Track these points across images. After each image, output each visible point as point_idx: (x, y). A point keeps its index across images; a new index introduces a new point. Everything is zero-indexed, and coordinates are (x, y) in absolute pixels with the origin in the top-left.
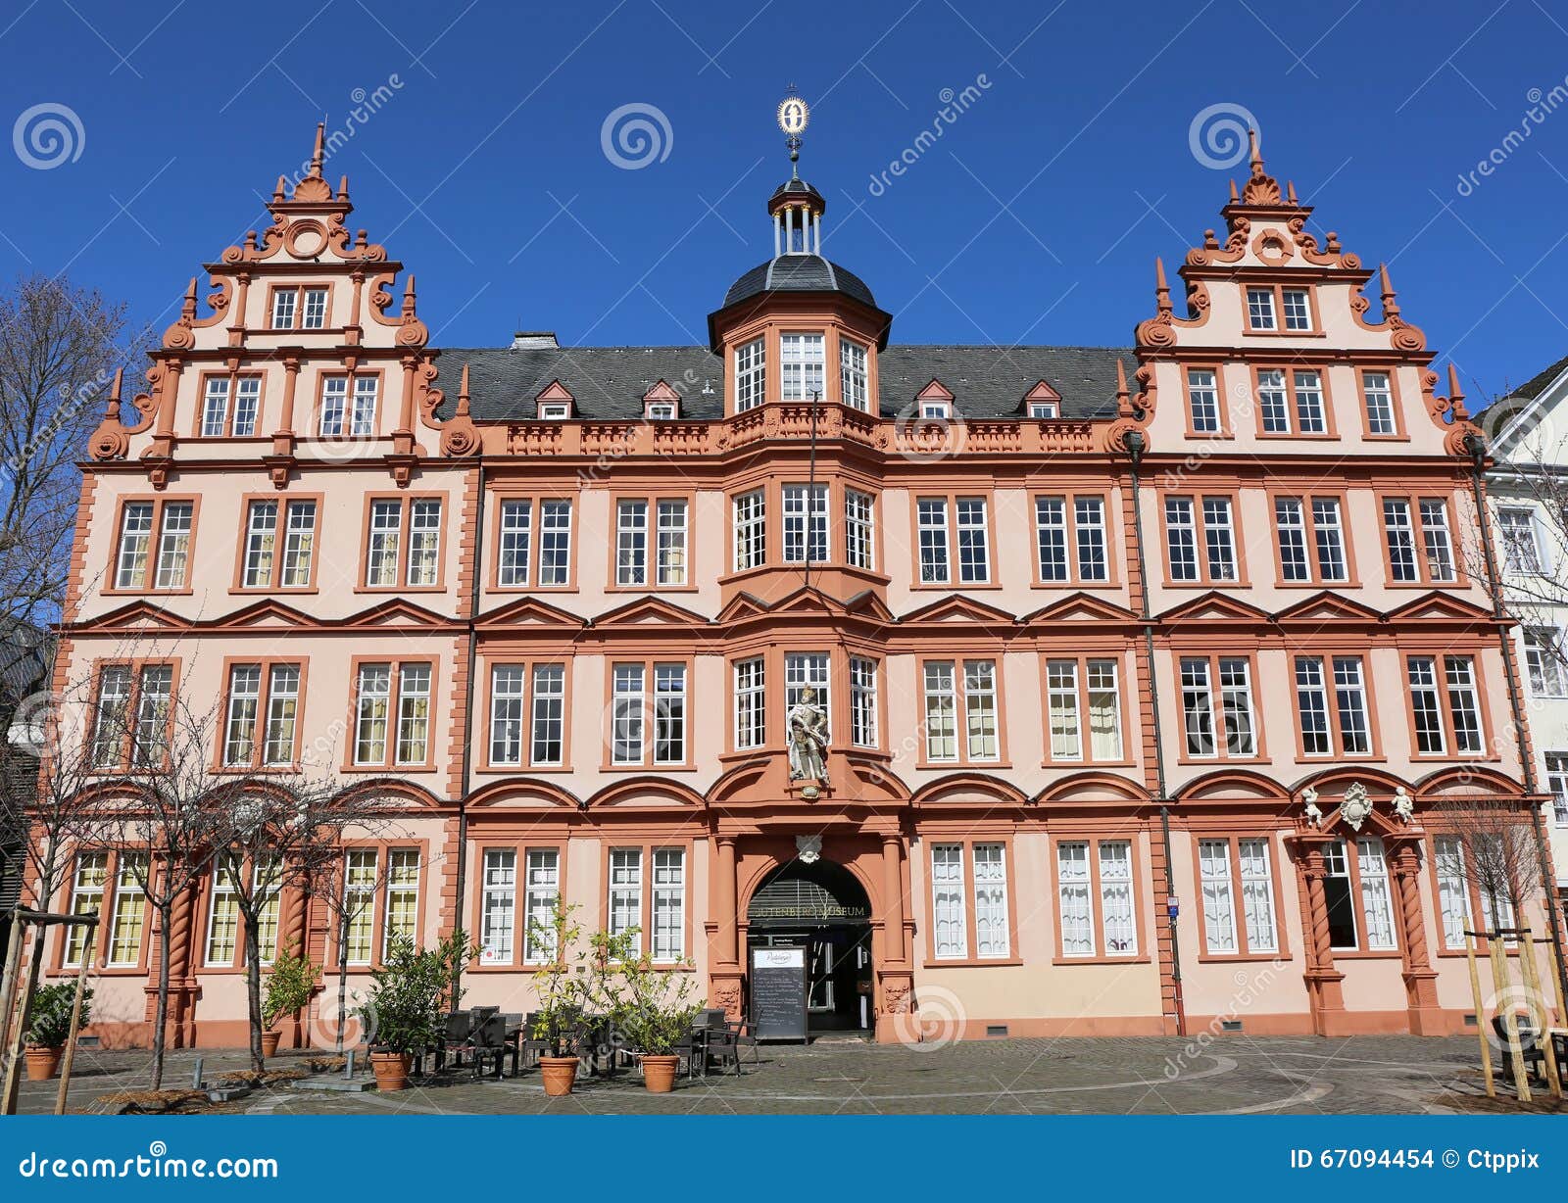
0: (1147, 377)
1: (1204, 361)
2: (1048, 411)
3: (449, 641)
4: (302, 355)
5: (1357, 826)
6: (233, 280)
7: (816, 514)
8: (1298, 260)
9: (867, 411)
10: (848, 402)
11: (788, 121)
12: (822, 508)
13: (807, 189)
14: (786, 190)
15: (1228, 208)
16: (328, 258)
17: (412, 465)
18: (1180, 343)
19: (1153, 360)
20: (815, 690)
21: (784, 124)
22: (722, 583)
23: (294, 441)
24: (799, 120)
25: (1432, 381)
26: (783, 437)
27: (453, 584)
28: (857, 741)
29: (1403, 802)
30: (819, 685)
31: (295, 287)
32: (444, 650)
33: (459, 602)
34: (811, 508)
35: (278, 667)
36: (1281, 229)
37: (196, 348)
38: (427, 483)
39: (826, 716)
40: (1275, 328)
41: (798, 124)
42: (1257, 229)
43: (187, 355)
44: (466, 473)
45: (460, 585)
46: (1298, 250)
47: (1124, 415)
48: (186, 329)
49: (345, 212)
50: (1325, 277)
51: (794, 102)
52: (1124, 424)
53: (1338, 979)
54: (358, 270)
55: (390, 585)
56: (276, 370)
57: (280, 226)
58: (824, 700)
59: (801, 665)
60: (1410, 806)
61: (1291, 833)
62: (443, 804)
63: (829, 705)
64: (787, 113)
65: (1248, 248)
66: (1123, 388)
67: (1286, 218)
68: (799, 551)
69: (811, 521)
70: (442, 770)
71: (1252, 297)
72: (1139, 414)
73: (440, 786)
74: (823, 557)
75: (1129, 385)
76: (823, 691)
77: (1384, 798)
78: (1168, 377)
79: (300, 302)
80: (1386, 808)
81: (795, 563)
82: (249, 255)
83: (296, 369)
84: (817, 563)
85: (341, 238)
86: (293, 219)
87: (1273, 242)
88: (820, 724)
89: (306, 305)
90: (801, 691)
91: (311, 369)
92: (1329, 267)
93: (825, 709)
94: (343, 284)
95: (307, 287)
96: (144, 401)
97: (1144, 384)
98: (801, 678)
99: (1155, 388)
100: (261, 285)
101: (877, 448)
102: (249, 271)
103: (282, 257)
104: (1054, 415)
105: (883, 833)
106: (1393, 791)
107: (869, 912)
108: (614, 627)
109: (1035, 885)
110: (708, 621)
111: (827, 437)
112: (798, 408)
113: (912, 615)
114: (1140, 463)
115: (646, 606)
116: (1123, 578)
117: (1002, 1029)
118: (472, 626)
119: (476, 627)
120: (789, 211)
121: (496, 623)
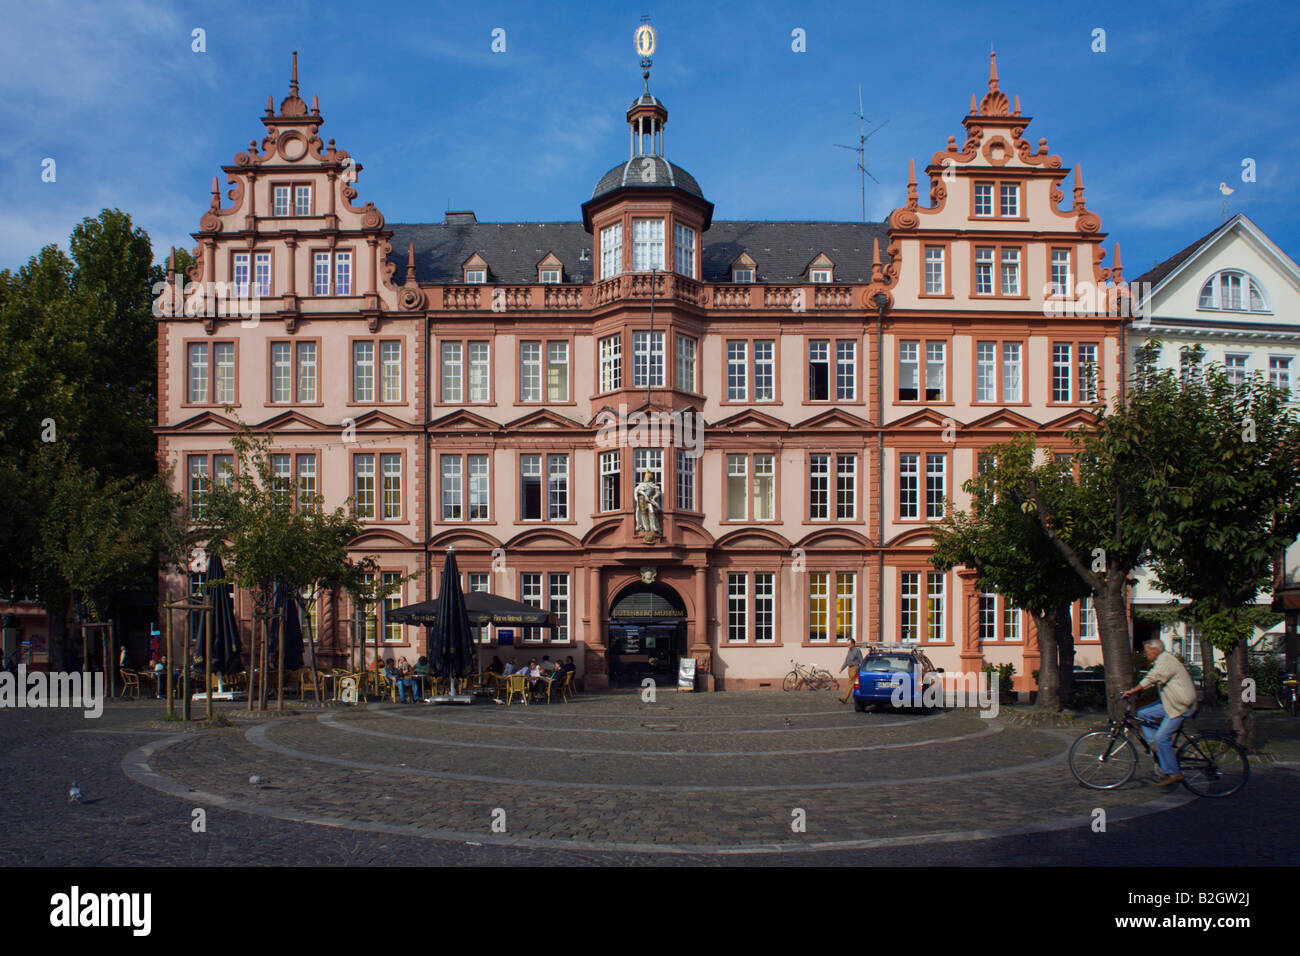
0: (897, 252)
1: (937, 240)
2: (824, 276)
3: (411, 439)
4: (297, 236)
6: (244, 178)
7: (656, 353)
8: (1016, 162)
9: (694, 277)
10: (681, 270)
11: (642, 46)
12: (660, 348)
13: (655, 103)
14: (640, 103)
15: (967, 118)
16: (309, 160)
17: (381, 317)
18: (921, 226)
19: (900, 238)
20: (653, 473)
21: (639, 48)
22: (592, 400)
23: (298, 300)
24: (650, 44)
25: (1102, 256)
26: (634, 297)
27: (413, 400)
28: (681, 506)
30: (655, 470)
31: (288, 184)
32: (409, 445)
33: (417, 412)
34: (652, 348)
35: (301, 456)
36: (1006, 134)
37: (225, 231)
38: (389, 330)
39: (660, 489)
40: (992, 215)
41: (649, 48)
42: (989, 134)
43: (219, 236)
44: (416, 322)
45: (416, 401)
46: (1017, 152)
47: (876, 281)
48: (215, 217)
49: (318, 124)
50: (1033, 174)
51: (647, 29)
52: (875, 288)
54: (331, 170)
55: (369, 401)
56: (280, 247)
57: (274, 136)
58: (659, 479)
59: (644, 456)
62: (415, 544)
63: (662, 483)
64: (641, 38)
65: (979, 151)
66: (877, 260)
67: (1011, 127)
68: (644, 379)
69: (652, 358)
70: (413, 523)
71: (978, 191)
72: (887, 280)
73: (412, 532)
74: (660, 383)
75: (881, 258)
76: (659, 474)
78: (910, 250)
79: (292, 195)
81: (641, 387)
82: (253, 158)
83: (294, 246)
84: (656, 386)
85: (317, 145)
86: (282, 130)
87: (998, 144)
88: (656, 495)
89: (297, 197)
90: (644, 474)
91: (305, 247)
92: (1038, 167)
93: (660, 485)
94: (321, 181)
95: (296, 184)
97: (893, 257)
98: (644, 465)
99: (900, 260)
100: (263, 182)
101: (700, 305)
102: (254, 171)
103: (276, 160)
104: (829, 280)
105: (696, 565)
107: (686, 615)
108: (520, 430)
109: (794, 600)
110: (583, 426)
111: (664, 297)
112: (644, 276)
113: (720, 423)
114: (884, 316)
115: (541, 416)
116: (866, 398)
117: (768, 685)
118: (426, 429)
119: (429, 430)
120: (641, 120)
121: (442, 427)
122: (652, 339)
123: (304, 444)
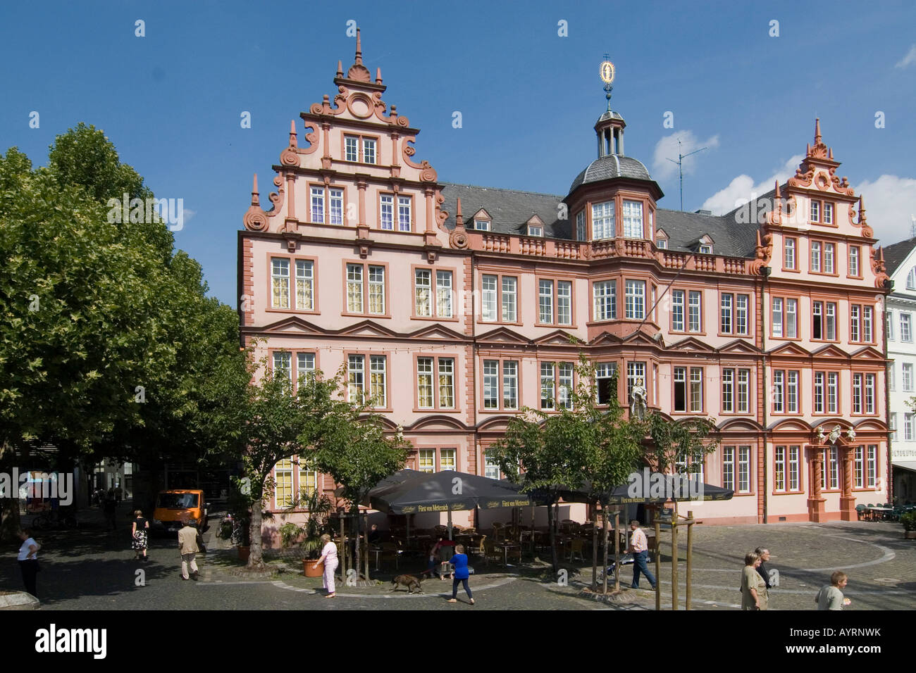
0: (769, 239)
1: (792, 234)
2: (707, 249)
3: (463, 348)
4: (367, 180)
5: (834, 442)
6: (318, 126)
7: (638, 296)
8: (831, 190)
11: (605, 75)
12: (641, 292)
16: (374, 120)
17: (438, 252)
18: (783, 225)
19: (772, 232)
21: (603, 77)
22: (588, 326)
23: (369, 231)
24: (611, 75)
26: (627, 256)
27: (462, 318)
29: (852, 433)
31: (358, 136)
32: (460, 352)
33: (465, 327)
34: (636, 292)
35: (373, 357)
36: (826, 172)
37: (302, 167)
38: (443, 262)
40: (819, 221)
41: (610, 78)
42: (818, 171)
43: (297, 171)
44: (464, 258)
45: (465, 318)
46: (832, 184)
47: (759, 258)
48: (294, 154)
49: (382, 92)
50: (840, 198)
51: (608, 64)
52: (759, 262)
53: (823, 501)
54: (394, 131)
57: (344, 94)
59: (632, 367)
60: (855, 434)
61: (808, 444)
62: (466, 428)
64: (605, 70)
65: (813, 180)
66: (759, 244)
67: (829, 167)
68: (632, 313)
69: (637, 299)
70: (464, 412)
71: (815, 206)
72: (765, 258)
73: (465, 419)
74: (641, 317)
75: (762, 243)
77: (844, 431)
78: (777, 239)
79: (360, 145)
80: (844, 435)
82: (326, 111)
83: (363, 188)
85: (382, 108)
86: (351, 91)
87: (823, 178)
89: (364, 148)
91: (373, 189)
92: (842, 194)
94: (384, 138)
95: (364, 137)
96: (275, 197)
97: (766, 243)
98: (632, 373)
99: (772, 245)
100: (335, 132)
102: (328, 122)
103: (345, 115)
106: (848, 429)
108: (544, 345)
109: (715, 465)
110: (584, 343)
111: (645, 257)
112: (632, 241)
113: (673, 346)
114: (762, 280)
115: (557, 335)
116: (753, 333)
117: (701, 523)
118: (475, 341)
119: (477, 341)
120: (612, 129)
121: (486, 339)
122: (636, 286)
123: (378, 348)
